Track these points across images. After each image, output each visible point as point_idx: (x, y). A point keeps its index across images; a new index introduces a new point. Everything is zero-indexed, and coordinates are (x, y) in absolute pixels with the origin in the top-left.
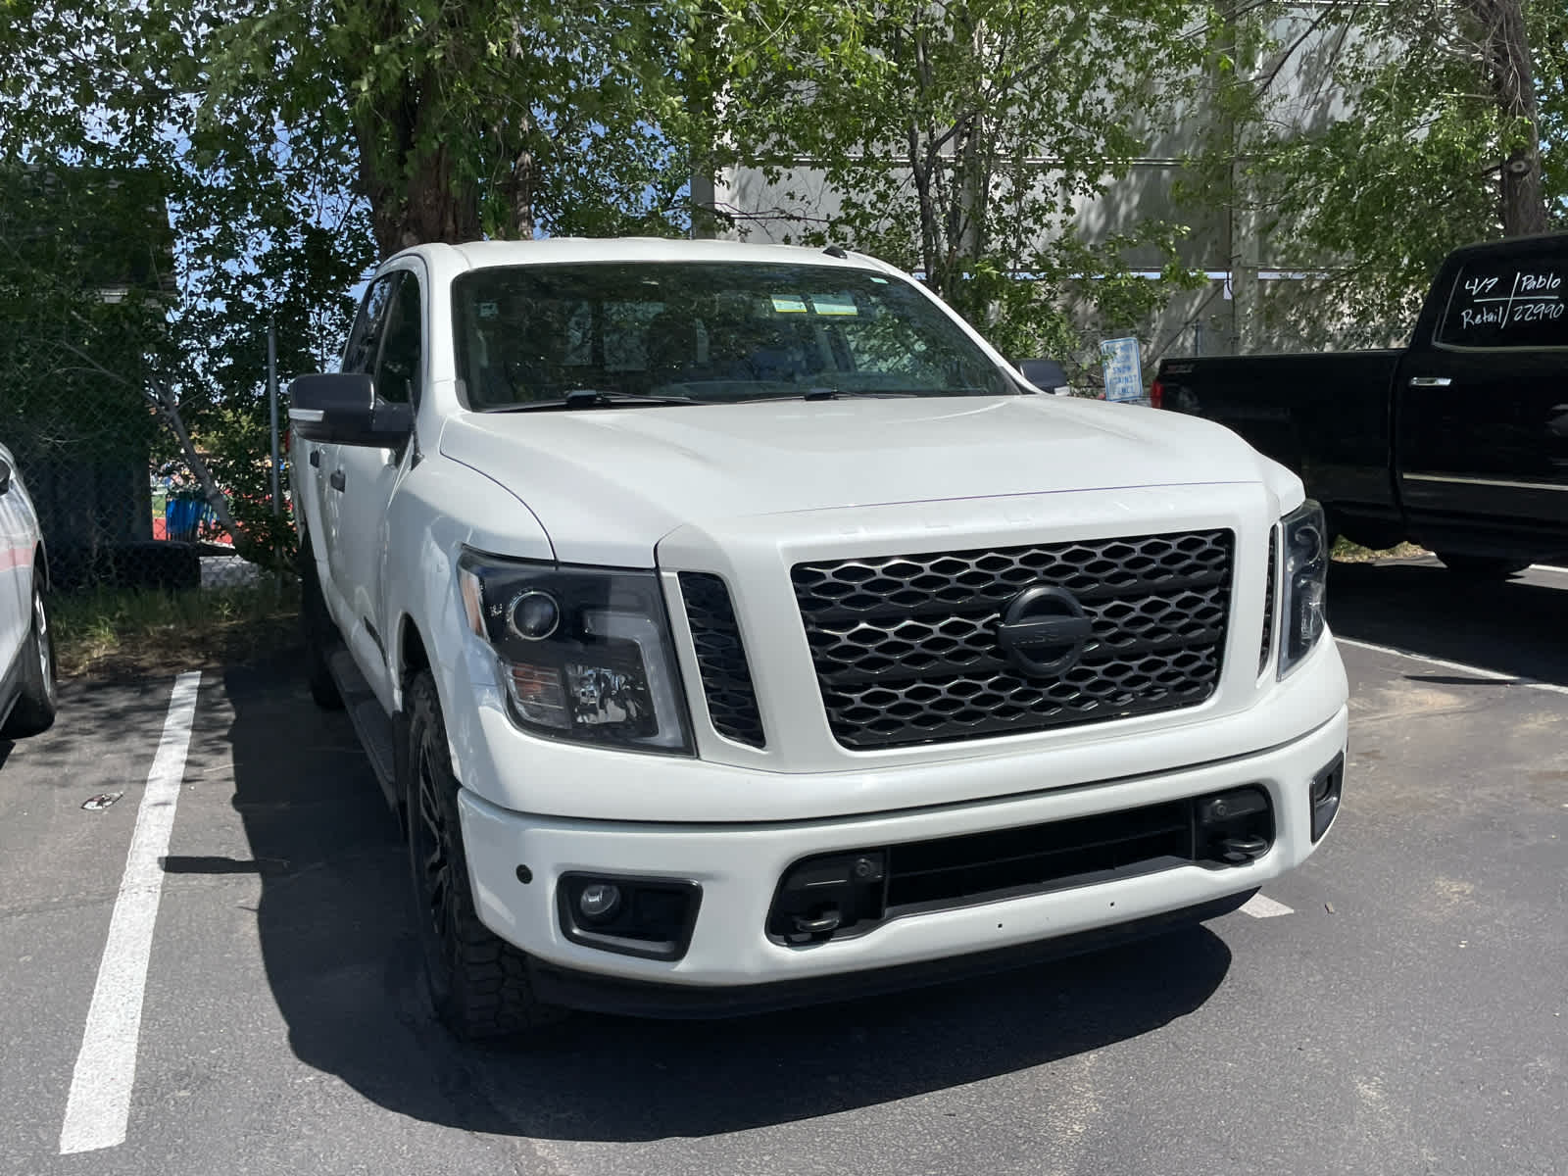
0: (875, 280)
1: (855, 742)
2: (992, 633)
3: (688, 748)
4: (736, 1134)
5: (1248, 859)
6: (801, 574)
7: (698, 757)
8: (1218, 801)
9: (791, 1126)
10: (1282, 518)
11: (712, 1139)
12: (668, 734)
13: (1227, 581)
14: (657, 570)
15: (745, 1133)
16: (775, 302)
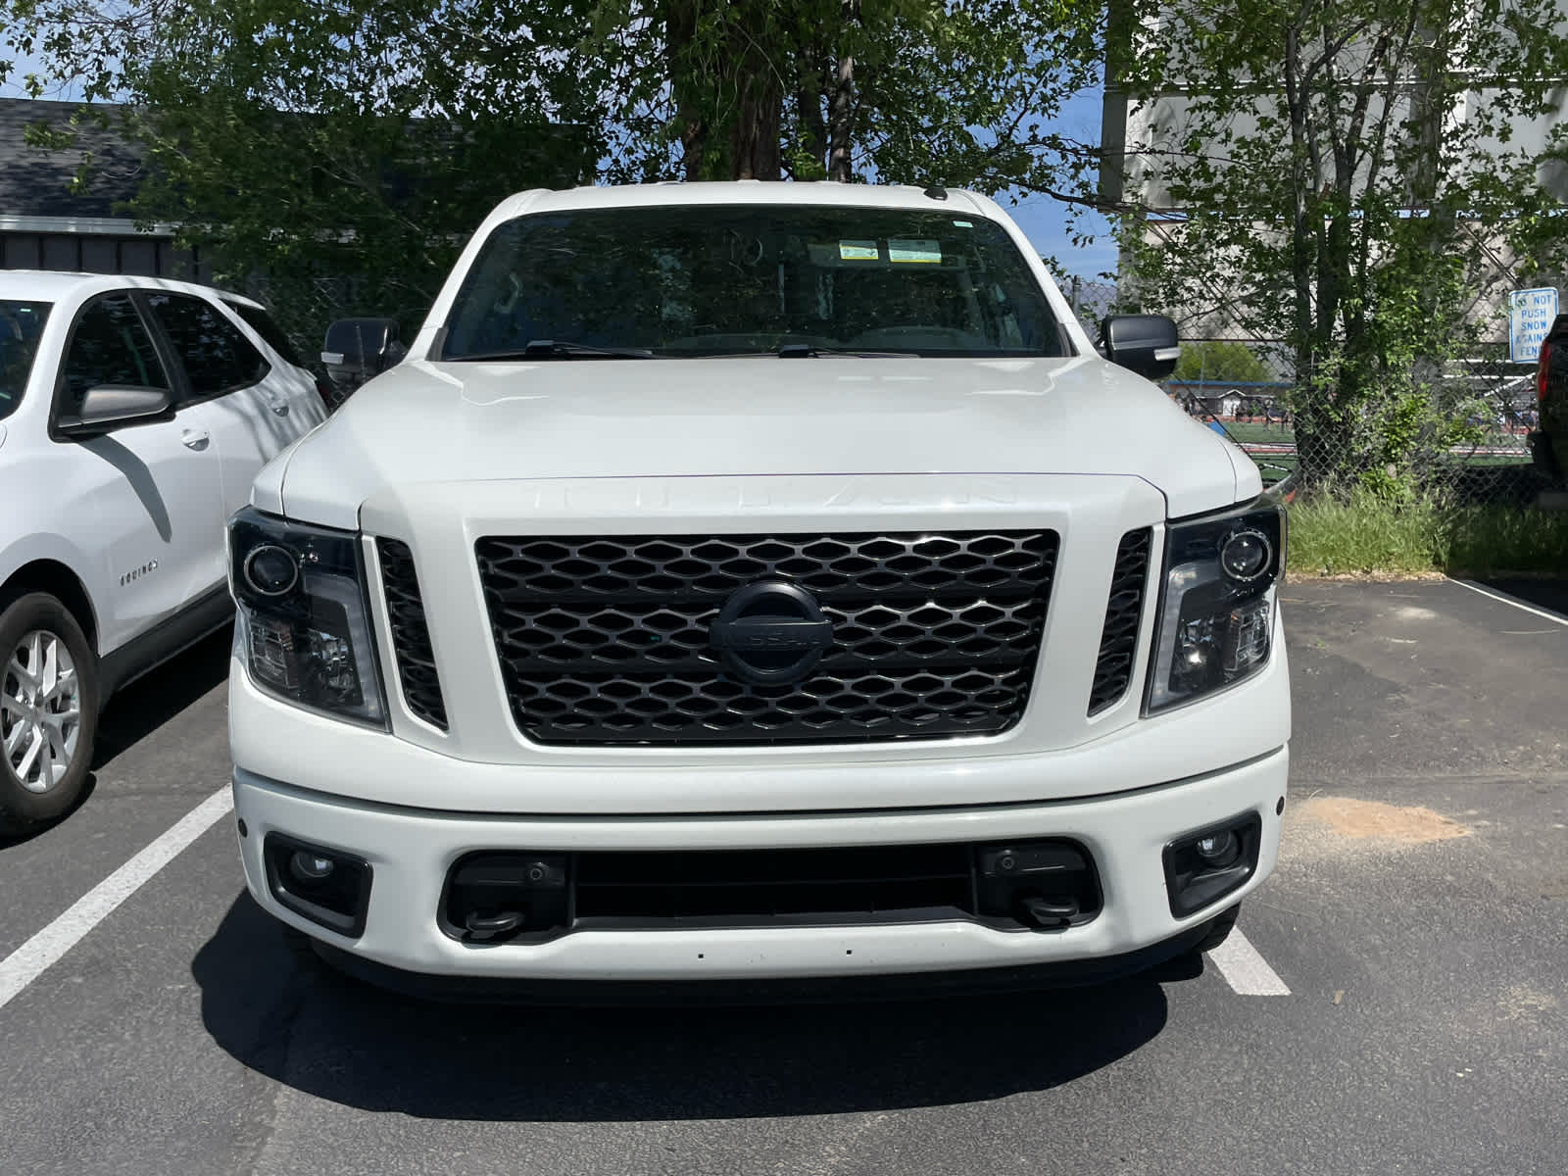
0: (957, 224)
1: (539, 737)
2: (706, 630)
3: (382, 722)
4: (456, 1122)
5: (1062, 924)
6: (487, 547)
7: (392, 733)
8: (1008, 852)
9: (512, 1126)
10: (1169, 521)
11: (430, 1122)
12: (372, 706)
13: (1043, 593)
14: (359, 533)
15: (465, 1123)
16: (842, 249)
